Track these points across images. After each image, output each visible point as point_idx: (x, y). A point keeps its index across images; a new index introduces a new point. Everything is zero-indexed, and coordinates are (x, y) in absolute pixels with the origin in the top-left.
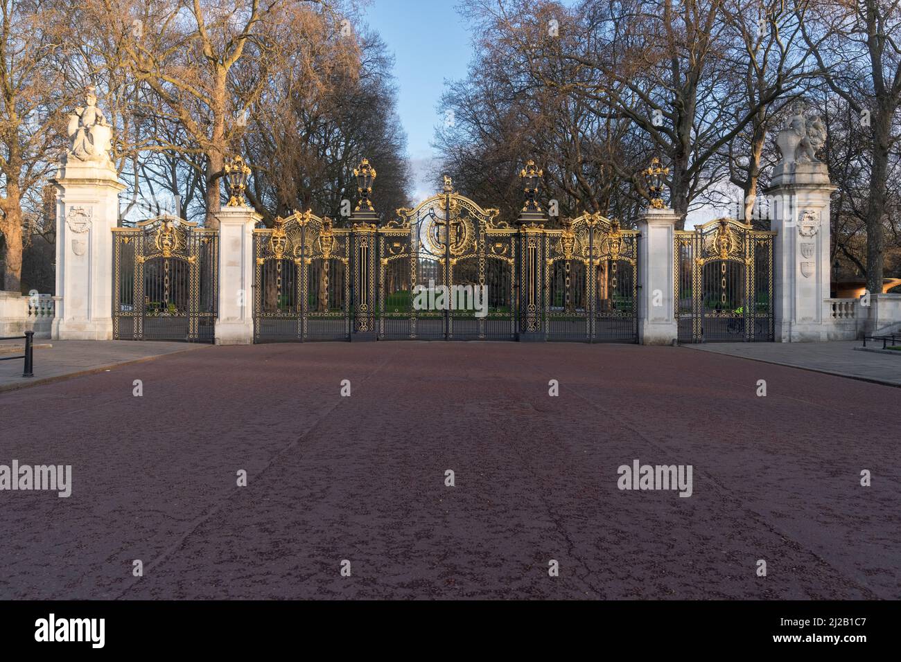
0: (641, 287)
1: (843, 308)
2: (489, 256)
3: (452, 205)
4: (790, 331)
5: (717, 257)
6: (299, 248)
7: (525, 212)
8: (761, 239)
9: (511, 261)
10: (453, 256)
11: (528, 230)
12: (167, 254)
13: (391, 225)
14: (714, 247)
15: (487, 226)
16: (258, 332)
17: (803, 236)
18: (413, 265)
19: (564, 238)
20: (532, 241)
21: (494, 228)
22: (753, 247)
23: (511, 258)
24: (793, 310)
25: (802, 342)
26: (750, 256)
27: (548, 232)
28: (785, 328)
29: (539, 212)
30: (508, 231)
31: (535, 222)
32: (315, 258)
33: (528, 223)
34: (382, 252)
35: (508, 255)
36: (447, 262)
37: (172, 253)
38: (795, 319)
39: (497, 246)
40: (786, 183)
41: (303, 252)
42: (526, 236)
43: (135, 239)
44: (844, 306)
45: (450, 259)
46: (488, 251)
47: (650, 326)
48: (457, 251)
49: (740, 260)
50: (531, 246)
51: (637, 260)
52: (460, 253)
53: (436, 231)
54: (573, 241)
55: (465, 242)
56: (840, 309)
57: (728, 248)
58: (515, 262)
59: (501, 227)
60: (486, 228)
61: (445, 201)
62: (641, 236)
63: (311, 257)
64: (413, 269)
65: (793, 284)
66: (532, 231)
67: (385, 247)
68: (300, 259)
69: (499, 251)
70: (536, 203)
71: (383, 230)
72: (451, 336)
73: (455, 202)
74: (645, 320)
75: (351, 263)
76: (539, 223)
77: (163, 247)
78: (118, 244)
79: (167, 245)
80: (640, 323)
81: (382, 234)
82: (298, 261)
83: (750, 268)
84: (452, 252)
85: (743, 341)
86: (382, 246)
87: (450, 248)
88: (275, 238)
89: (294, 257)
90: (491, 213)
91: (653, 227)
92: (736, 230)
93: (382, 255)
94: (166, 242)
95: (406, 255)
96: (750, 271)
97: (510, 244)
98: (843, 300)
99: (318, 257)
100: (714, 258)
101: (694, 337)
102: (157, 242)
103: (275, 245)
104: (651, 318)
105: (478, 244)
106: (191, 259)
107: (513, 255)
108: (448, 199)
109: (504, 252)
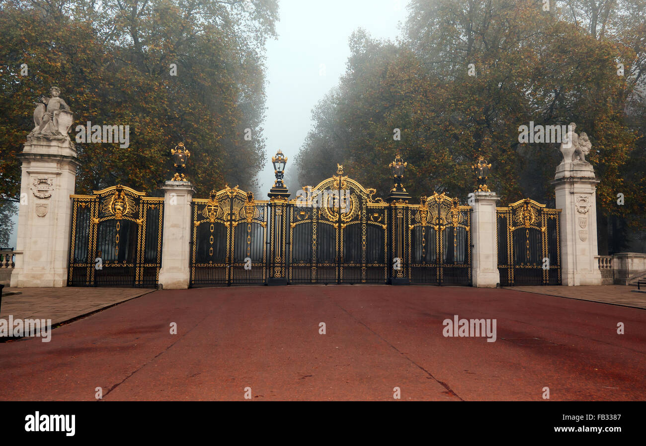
0: (473, 246)
1: (604, 263)
2: (369, 222)
3: (343, 185)
4: (574, 278)
5: (523, 226)
6: (229, 214)
7: (394, 192)
8: (552, 214)
9: (385, 227)
10: (343, 222)
11: (397, 205)
12: (119, 216)
14: (521, 219)
15: (368, 200)
16: (193, 277)
17: (580, 212)
18: (315, 228)
19: (421, 211)
20: (400, 212)
21: (373, 202)
22: (546, 220)
23: (385, 224)
24: (575, 263)
25: (581, 286)
26: (544, 225)
27: (410, 206)
28: (570, 276)
29: (405, 192)
30: (383, 204)
31: (402, 199)
32: (240, 222)
33: (397, 199)
34: (291, 218)
35: (382, 222)
36: (340, 227)
37: (123, 216)
38: (576, 269)
39: (375, 215)
40: (567, 177)
41: (231, 217)
42: (396, 208)
43: (91, 205)
44: (605, 261)
45: (342, 225)
46: (368, 219)
47: (481, 274)
48: (347, 219)
49: (538, 228)
50: (400, 216)
51: (471, 227)
52: (348, 220)
54: (427, 213)
55: (352, 212)
56: (603, 263)
57: (530, 220)
58: (387, 228)
59: (377, 202)
60: (367, 202)
61: (338, 182)
62: (473, 210)
63: (238, 221)
64: (315, 231)
65: (574, 246)
66: (400, 205)
67: (294, 214)
68: (229, 223)
69: (376, 219)
70: (402, 186)
71: (292, 202)
72: (342, 281)
73: (345, 183)
74: (478, 269)
76: (404, 200)
77: (116, 211)
78: (75, 208)
79: (119, 209)
80: (473, 272)
81: (292, 205)
82: (227, 224)
83: (545, 234)
84: (343, 219)
85: (542, 285)
86: (291, 214)
87: (342, 216)
88: (209, 206)
89: (224, 221)
90: (371, 192)
91: (482, 204)
92: (535, 208)
93: (291, 220)
94: (118, 207)
95: (309, 221)
96: (545, 236)
97: (384, 214)
98: (604, 256)
99: (243, 221)
100: (521, 227)
101: (509, 282)
102: (110, 207)
103: (209, 212)
104: (482, 268)
105: (362, 213)
106: (139, 221)
107: (386, 222)
108: (340, 180)
109: (380, 220)
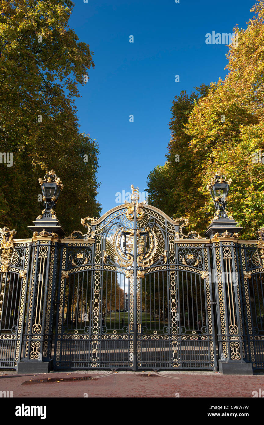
3: (139, 214)
9: (205, 275)
10: (140, 268)
11: (221, 240)
13: (74, 235)
15: (177, 235)
18: (97, 278)
20: (226, 251)
21: (184, 238)
23: (205, 271)
27: (242, 242)
29: (232, 221)
30: (200, 241)
31: (229, 231)
33: (221, 232)
34: (64, 264)
35: (201, 268)
36: (135, 276)
42: (220, 246)
45: (138, 272)
46: (179, 263)
48: (146, 263)
50: (227, 256)
52: (149, 265)
53: (123, 241)
55: (154, 253)
59: (191, 237)
60: (176, 238)
61: (132, 210)
64: (97, 282)
66: (226, 240)
67: (67, 259)
69: (191, 263)
71: (66, 240)
72: (139, 365)
73: (143, 211)
75: (28, 275)
76: (232, 232)
81: (65, 245)
84: (139, 264)
86: (64, 257)
87: (138, 260)
90: (181, 223)
93: (64, 267)
95: (90, 268)
97: (203, 256)
105: (168, 255)
107: (207, 268)
108: (135, 208)
109: (196, 264)
